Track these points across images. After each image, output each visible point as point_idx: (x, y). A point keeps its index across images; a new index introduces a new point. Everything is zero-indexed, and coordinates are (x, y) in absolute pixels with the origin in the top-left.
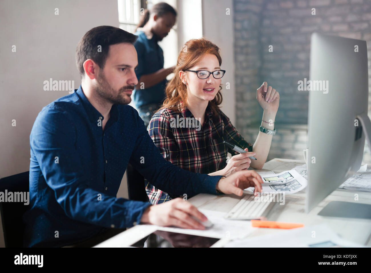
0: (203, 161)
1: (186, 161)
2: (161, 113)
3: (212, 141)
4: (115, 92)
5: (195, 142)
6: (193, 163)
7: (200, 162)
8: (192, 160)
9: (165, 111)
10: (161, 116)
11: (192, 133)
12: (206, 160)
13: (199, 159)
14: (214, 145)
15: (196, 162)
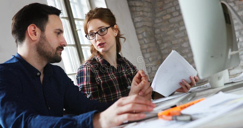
0: (123, 94)
1: (109, 95)
2: (84, 65)
3: (128, 79)
4: (53, 50)
5: (115, 80)
6: (115, 96)
7: (120, 94)
8: (114, 94)
9: (86, 63)
10: (84, 67)
11: (111, 75)
12: (125, 93)
13: (120, 92)
14: (129, 81)
15: (118, 95)
